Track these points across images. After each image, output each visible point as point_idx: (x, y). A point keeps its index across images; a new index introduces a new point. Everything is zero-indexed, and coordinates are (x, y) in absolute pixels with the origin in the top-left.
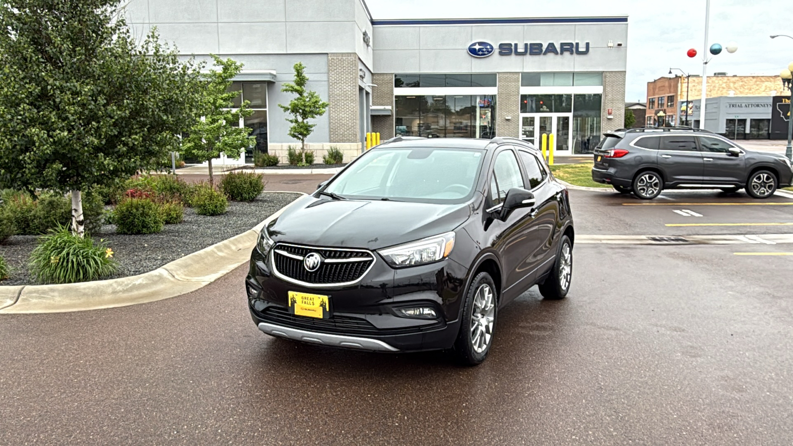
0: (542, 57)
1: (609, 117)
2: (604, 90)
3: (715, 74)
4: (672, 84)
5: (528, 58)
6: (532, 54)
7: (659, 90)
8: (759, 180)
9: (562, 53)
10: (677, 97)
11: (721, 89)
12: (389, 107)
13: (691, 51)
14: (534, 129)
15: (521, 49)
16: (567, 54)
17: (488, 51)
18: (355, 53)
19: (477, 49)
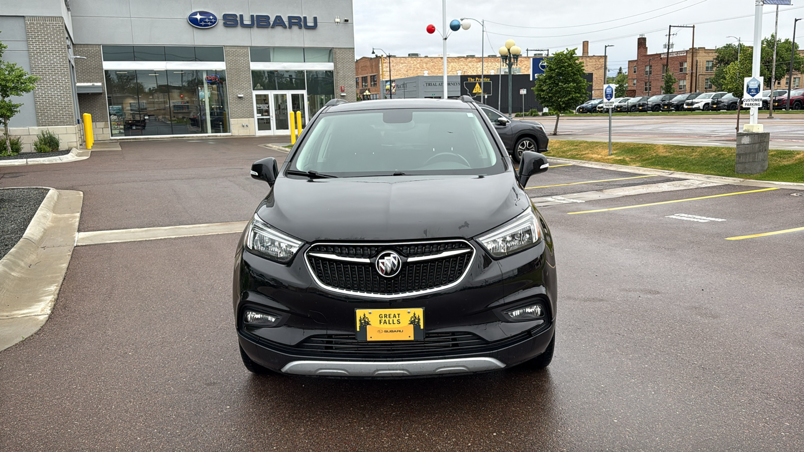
0: (270, 29)
1: (343, 94)
2: (335, 66)
3: (409, 55)
4: (374, 64)
5: (256, 31)
6: (259, 26)
7: (362, 70)
8: (523, 147)
9: (290, 27)
10: (379, 77)
11: (416, 69)
12: (100, 84)
13: (431, 27)
14: (268, 107)
15: (247, 21)
16: (295, 28)
17: (211, 22)
18: (62, 17)
19: (199, 19)
